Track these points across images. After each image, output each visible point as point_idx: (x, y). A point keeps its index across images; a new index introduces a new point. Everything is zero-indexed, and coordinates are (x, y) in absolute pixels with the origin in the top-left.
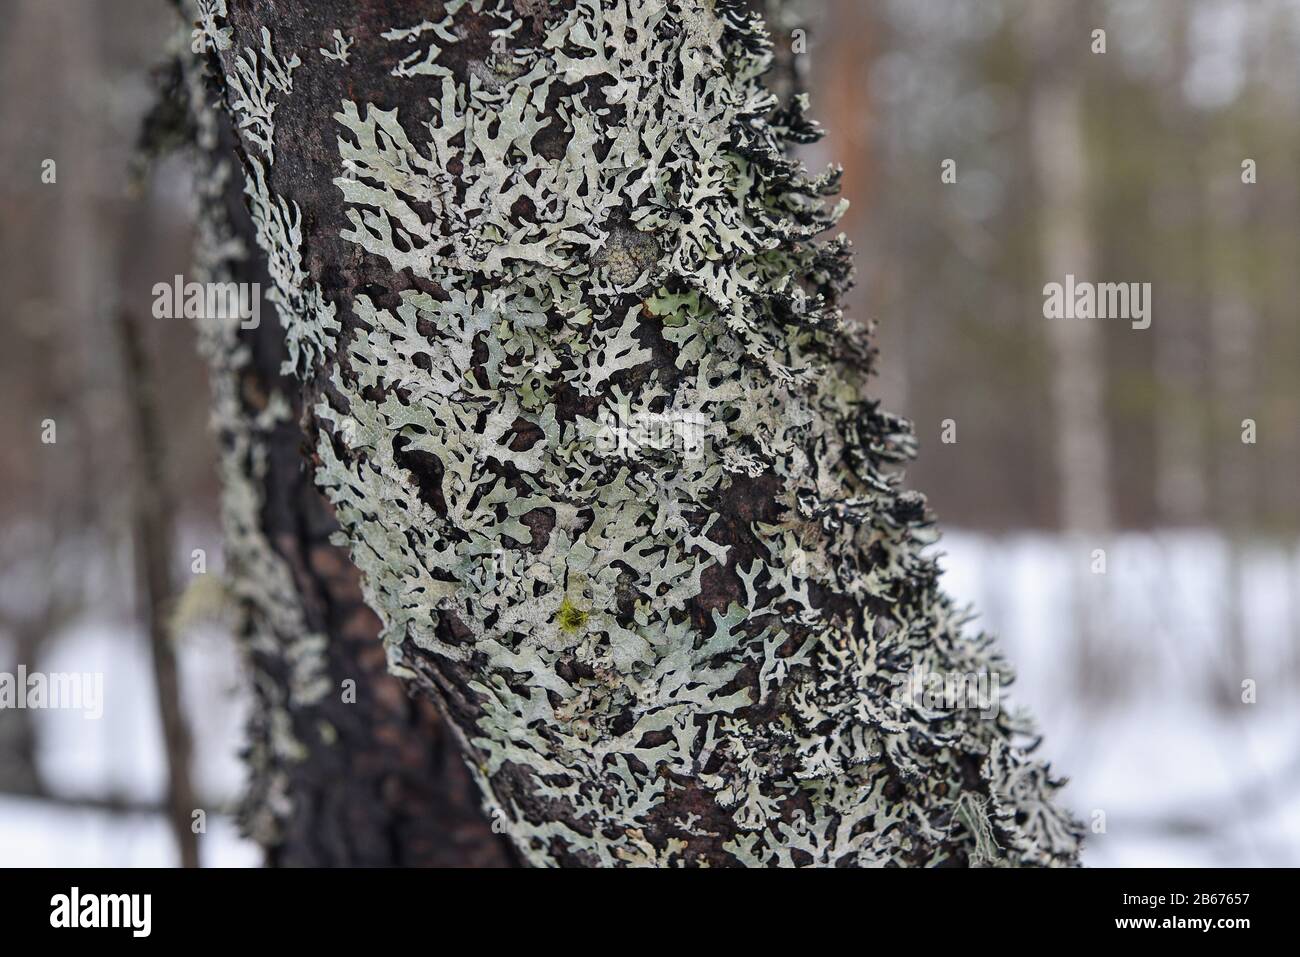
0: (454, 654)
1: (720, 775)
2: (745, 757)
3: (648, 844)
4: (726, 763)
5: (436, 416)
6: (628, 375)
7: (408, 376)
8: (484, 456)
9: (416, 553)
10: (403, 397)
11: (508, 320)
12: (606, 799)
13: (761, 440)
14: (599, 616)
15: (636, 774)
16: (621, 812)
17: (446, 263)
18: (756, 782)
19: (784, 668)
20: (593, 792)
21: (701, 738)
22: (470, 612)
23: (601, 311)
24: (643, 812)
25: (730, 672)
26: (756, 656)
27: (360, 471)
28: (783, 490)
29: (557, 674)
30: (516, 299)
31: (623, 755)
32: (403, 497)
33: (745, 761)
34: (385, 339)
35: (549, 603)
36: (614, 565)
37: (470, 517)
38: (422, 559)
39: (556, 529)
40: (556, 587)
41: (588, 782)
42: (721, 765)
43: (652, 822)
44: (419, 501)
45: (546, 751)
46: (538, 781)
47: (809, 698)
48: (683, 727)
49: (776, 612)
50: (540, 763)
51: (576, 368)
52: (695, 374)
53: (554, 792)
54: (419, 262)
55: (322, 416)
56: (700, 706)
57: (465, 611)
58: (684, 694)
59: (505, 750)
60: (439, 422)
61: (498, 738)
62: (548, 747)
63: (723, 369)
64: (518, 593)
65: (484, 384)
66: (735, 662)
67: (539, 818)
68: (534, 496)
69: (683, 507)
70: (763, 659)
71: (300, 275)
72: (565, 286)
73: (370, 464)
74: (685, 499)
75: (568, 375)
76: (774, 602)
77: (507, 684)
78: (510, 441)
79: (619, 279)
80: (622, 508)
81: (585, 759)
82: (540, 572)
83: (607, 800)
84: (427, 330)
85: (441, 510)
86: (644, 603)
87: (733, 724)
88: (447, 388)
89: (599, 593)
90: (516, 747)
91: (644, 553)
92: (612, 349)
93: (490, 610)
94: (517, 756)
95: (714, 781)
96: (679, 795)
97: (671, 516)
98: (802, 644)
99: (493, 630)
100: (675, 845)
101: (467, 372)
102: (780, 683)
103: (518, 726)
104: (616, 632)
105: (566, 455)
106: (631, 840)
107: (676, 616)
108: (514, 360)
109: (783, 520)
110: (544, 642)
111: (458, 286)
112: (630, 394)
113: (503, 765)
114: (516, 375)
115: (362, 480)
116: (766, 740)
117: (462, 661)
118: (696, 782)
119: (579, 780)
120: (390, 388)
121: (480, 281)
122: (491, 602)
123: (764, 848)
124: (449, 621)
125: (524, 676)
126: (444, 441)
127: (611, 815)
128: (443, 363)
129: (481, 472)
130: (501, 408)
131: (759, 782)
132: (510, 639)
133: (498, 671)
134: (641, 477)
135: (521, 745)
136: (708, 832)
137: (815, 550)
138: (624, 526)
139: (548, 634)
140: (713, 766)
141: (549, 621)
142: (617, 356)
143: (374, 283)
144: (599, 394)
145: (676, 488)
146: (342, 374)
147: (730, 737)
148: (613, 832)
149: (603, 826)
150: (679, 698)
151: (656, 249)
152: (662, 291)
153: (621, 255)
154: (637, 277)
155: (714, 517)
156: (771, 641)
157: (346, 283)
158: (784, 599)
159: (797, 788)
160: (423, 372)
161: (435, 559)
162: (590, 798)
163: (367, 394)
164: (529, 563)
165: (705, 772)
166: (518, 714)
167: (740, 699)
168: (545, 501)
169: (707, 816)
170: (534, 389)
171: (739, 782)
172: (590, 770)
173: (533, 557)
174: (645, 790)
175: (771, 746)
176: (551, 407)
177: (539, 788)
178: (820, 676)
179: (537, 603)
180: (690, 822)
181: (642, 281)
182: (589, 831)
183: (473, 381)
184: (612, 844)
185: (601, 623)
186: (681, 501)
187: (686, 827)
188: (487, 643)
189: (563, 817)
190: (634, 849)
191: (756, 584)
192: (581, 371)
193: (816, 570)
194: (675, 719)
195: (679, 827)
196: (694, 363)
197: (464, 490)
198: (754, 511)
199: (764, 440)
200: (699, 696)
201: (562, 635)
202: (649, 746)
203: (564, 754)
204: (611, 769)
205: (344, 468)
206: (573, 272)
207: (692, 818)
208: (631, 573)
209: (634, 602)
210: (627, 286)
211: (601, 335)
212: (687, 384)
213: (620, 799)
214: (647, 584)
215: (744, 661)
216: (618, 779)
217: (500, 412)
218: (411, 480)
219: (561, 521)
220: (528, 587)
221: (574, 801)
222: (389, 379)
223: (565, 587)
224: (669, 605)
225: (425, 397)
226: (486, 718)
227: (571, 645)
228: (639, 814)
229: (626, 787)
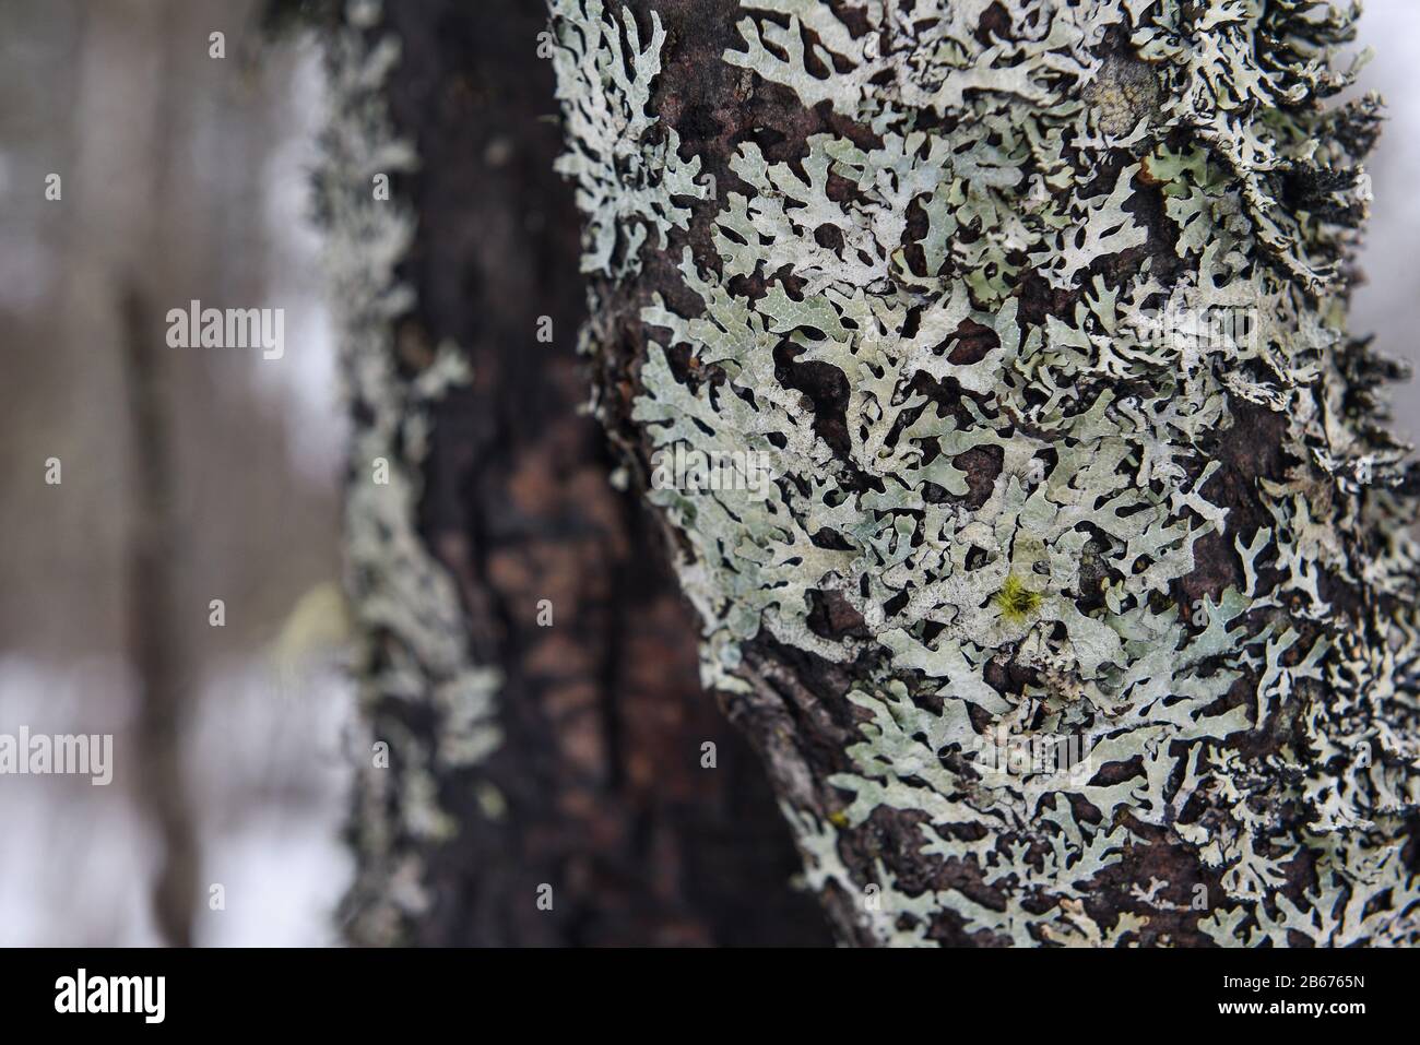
0: (833, 652)
1: (1203, 825)
2: (1238, 801)
3: (1089, 920)
4: (1208, 810)
5: (844, 314)
6: (1111, 263)
7: (803, 256)
8: (912, 370)
9: (792, 510)
10: (794, 287)
11: (961, 177)
12: (1032, 858)
13: (1274, 364)
14: (1055, 599)
15: (1082, 822)
16: (1054, 876)
17: (882, 94)
18: (1249, 836)
19: (1288, 681)
20: (1015, 847)
21: (1179, 774)
22: (866, 593)
23: (1082, 171)
24: (1087, 876)
25: (1222, 683)
26: (1254, 663)
27: (714, 395)
28: (1288, 437)
29: (985, 680)
30: (975, 149)
31: (1067, 795)
32: (786, 428)
33: (1238, 806)
34: (775, 206)
35: (986, 579)
36: (1081, 526)
37: (889, 455)
38: (800, 518)
39: (1002, 476)
40: (1001, 557)
41: (1010, 833)
42: (1203, 811)
43: (1099, 889)
44: (813, 432)
45: (951, 790)
46: (928, 832)
47: (1319, 723)
48: (1154, 758)
49: (1279, 604)
50: (940, 807)
51: (1047, 249)
52: (1196, 268)
53: (955, 849)
54: (844, 93)
55: (653, 323)
56: (1179, 728)
57: (857, 592)
58: (1159, 712)
59: (887, 789)
60: (849, 323)
61: (876, 773)
62: (956, 784)
63: (1232, 262)
64: (941, 567)
65: (918, 266)
66: (1230, 669)
67: (919, 886)
68: (976, 428)
69: (1175, 451)
70: (1263, 668)
71: (641, 122)
72: (1042, 130)
73: (733, 387)
74: (1180, 438)
75: (1036, 259)
76: (1276, 590)
77: (909, 694)
78: (949, 350)
79: (1110, 127)
80: (1098, 449)
81: (1009, 800)
82: (978, 534)
83: (1035, 860)
84: (843, 192)
85: (841, 447)
86: (1113, 583)
87: (1220, 756)
88: (860, 274)
89: (1059, 567)
90: (903, 786)
91: (1123, 512)
92: (1096, 225)
93: (896, 590)
94: (901, 797)
95: (1194, 833)
96: (1141, 852)
97: (1160, 461)
98: (1310, 649)
99: (899, 618)
100: (1128, 922)
101: (895, 251)
102: (1283, 701)
103: (913, 755)
104: (1077, 623)
105: (1027, 370)
106: (1066, 915)
107: (1157, 603)
108: (970, 234)
109: (1293, 477)
110: (972, 635)
111: (895, 127)
112: (1117, 289)
113: (873, 812)
114: (968, 255)
115: (716, 409)
116: (1264, 779)
117: (842, 664)
118: (1168, 835)
119: (996, 830)
120: (773, 277)
121: (927, 119)
122: (899, 578)
123: (1253, 928)
124: (826, 608)
125: (936, 683)
126: (854, 350)
127: (1037, 879)
128: (859, 239)
129: (907, 393)
130: (948, 301)
131: (1253, 836)
132: (919, 631)
133: (898, 675)
134: (1127, 405)
135: (913, 781)
136: (1176, 904)
137: (1323, 523)
138: (1101, 473)
139: (979, 624)
140: (1192, 813)
141: (984, 605)
142: (1103, 235)
143: (765, 127)
144: (1076, 287)
145: (1168, 424)
146: (696, 261)
147: (1215, 774)
148: (1037, 903)
149: (1025, 895)
150: (1152, 716)
151: (1156, 89)
152: (1162, 149)
153: (1114, 94)
154: (1133, 126)
155: (1213, 466)
156: (1275, 643)
157: (719, 128)
158: (1290, 586)
159: (1298, 847)
160: (829, 253)
161: (821, 517)
162: (1009, 856)
163: (736, 286)
164: (963, 523)
165: (1181, 822)
166: (920, 737)
167: (1231, 722)
168: (990, 437)
169: (1176, 882)
170: (988, 277)
171: (1227, 835)
172: (1015, 816)
173: (968, 515)
174: (1094, 844)
175: (1269, 788)
176: (1013, 302)
177: (929, 842)
178: (1329, 694)
179: (971, 577)
180: (1152, 890)
181: (1140, 132)
182: (1000, 903)
183: (903, 264)
184: (1035, 920)
185: (1056, 608)
186: (1174, 443)
187: (1146, 897)
188: (892, 635)
189: (961, 883)
190: (1066, 927)
191: (1257, 563)
192: (1054, 254)
193: (1326, 550)
194: (1146, 746)
195: (1137, 897)
196: (1196, 252)
197: (880, 417)
198: (1255, 464)
199: (1277, 364)
200: (1179, 714)
201: (998, 624)
202: (1105, 783)
203: (979, 793)
204: (1048, 814)
205: (688, 394)
206: (1056, 111)
207: (1156, 885)
208: (1101, 539)
209: (1101, 581)
210: (1120, 138)
211: (1082, 204)
212: (1186, 280)
213: (1056, 857)
214: (1121, 556)
215: (1240, 668)
216: (1055, 829)
217: (945, 307)
218: (803, 404)
219: (1010, 463)
220: (958, 558)
221: (983, 861)
222: (775, 263)
223: (1010, 556)
224: (1150, 586)
225: (829, 287)
226: (861, 745)
227: (1013, 638)
228: (1082, 878)
229: (1066, 840)
